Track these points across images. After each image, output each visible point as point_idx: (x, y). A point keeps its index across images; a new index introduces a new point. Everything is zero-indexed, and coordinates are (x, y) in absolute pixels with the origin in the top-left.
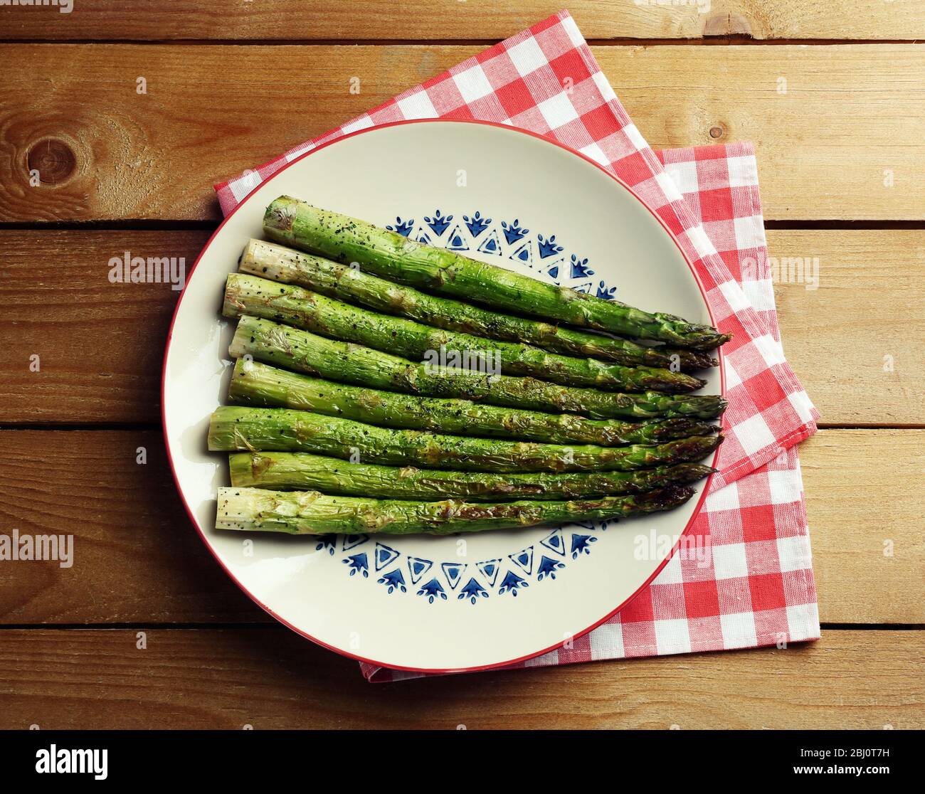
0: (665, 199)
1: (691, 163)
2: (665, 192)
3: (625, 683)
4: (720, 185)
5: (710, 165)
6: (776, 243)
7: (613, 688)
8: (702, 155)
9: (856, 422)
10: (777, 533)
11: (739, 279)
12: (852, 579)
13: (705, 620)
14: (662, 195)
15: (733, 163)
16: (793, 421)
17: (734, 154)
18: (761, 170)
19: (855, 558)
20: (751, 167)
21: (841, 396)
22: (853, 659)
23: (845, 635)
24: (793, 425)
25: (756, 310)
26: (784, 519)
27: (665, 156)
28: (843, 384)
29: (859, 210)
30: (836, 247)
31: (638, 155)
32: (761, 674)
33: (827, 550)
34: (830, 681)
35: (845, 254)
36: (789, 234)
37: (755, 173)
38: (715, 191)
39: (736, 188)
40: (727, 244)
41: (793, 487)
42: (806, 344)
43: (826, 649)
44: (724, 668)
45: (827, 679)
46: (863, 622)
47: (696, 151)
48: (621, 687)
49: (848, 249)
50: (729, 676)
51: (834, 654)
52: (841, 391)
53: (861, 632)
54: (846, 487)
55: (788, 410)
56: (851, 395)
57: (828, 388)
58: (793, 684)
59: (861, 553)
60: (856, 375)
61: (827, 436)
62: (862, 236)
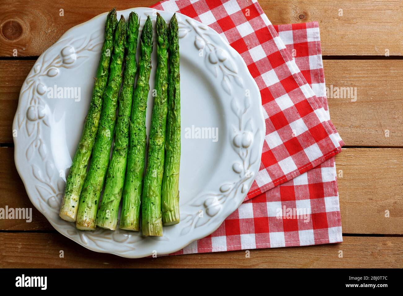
0: (277, 48)
1: (290, 31)
2: (277, 45)
3: (258, 259)
4: (303, 41)
5: (299, 32)
6: (328, 66)
7: (253, 261)
8: (295, 27)
9: (361, 145)
10: (325, 195)
11: (310, 83)
12: (359, 214)
13: (292, 233)
14: (276, 47)
15: (309, 31)
16: (331, 146)
17: (310, 27)
18: (321, 33)
19: (360, 205)
20: (317, 33)
21: (355, 133)
22: (358, 250)
23: (355, 239)
24: (331, 149)
25: (317, 96)
26: (328, 189)
27: (279, 28)
28: (356, 128)
29: (365, 51)
30: (354, 68)
31: (266, 28)
32: (317, 255)
33: (347, 201)
34: (348, 259)
35: (358, 71)
36: (334, 62)
37: (319, 35)
38: (301, 44)
39: (310, 42)
40: (306, 67)
41: (333, 175)
42: (340, 111)
43: (346, 245)
44: (301, 253)
45: (346, 258)
46: (363, 233)
47: (292, 26)
48: (256, 261)
49: (359, 69)
50: (303, 256)
51: (350, 247)
52: (355, 131)
53: (362, 237)
54: (357, 174)
55: (329, 142)
56: (359, 133)
57: (349, 130)
58: (331, 260)
59: (363, 203)
60: (362, 124)
61: (349, 151)
62: (366, 63)
